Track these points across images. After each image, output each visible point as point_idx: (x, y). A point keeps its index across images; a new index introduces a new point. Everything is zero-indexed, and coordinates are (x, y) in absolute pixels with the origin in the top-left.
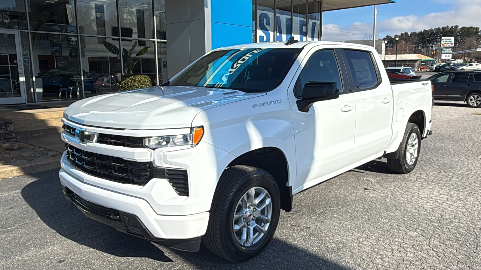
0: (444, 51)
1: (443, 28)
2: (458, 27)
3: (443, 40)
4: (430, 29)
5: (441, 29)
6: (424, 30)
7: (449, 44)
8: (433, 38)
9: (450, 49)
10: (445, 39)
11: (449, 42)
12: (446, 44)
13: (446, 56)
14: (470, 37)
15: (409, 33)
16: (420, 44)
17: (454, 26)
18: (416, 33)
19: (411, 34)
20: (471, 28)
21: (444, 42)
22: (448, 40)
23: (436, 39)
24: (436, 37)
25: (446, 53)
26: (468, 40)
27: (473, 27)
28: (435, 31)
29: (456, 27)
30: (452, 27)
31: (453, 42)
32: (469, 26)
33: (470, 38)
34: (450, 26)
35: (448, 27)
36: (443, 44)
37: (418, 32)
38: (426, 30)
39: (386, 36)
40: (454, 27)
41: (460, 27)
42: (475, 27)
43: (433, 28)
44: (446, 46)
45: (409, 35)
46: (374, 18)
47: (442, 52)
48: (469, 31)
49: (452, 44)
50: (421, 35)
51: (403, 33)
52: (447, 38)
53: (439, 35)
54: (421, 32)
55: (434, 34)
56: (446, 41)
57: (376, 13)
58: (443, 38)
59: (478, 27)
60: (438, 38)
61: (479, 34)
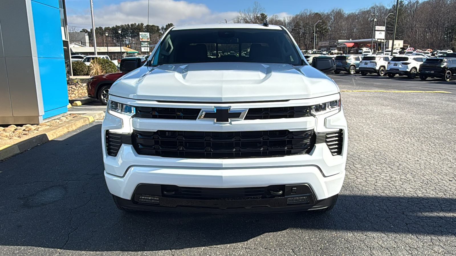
0: (143, 44)
1: (132, 25)
2: (143, 25)
3: (141, 35)
4: (121, 25)
5: (130, 26)
6: (116, 26)
7: (146, 39)
8: (125, 33)
9: (147, 43)
10: (142, 34)
11: (145, 37)
12: (144, 39)
13: (145, 49)
14: (154, 33)
15: (103, 28)
16: (114, 38)
17: (140, 23)
18: (109, 27)
19: (105, 29)
20: (153, 26)
21: (141, 36)
22: (145, 36)
23: (127, 34)
24: (127, 33)
25: (145, 47)
26: (153, 36)
27: (155, 25)
28: (125, 27)
29: (142, 24)
30: (139, 24)
31: (149, 37)
32: (151, 25)
33: (154, 35)
34: (137, 24)
35: (135, 24)
36: (141, 38)
37: (111, 27)
38: (118, 26)
39: (83, 30)
40: (140, 25)
41: (145, 25)
42: (156, 25)
43: (123, 24)
44: (143, 40)
45: (104, 30)
46: (91, 10)
47: (142, 45)
48: (152, 29)
49: (148, 39)
50: (114, 30)
51: (98, 27)
52: (144, 33)
53: (129, 31)
54: (114, 27)
55: (125, 30)
56: (143, 36)
57: (92, 6)
58: (140, 33)
59: (158, 26)
60: (129, 33)
61: (160, 31)
